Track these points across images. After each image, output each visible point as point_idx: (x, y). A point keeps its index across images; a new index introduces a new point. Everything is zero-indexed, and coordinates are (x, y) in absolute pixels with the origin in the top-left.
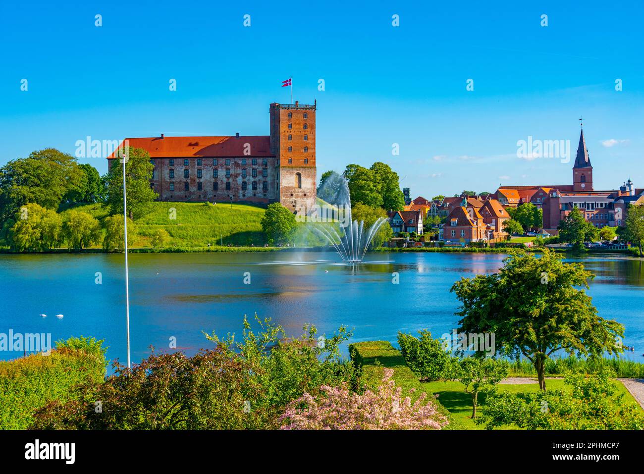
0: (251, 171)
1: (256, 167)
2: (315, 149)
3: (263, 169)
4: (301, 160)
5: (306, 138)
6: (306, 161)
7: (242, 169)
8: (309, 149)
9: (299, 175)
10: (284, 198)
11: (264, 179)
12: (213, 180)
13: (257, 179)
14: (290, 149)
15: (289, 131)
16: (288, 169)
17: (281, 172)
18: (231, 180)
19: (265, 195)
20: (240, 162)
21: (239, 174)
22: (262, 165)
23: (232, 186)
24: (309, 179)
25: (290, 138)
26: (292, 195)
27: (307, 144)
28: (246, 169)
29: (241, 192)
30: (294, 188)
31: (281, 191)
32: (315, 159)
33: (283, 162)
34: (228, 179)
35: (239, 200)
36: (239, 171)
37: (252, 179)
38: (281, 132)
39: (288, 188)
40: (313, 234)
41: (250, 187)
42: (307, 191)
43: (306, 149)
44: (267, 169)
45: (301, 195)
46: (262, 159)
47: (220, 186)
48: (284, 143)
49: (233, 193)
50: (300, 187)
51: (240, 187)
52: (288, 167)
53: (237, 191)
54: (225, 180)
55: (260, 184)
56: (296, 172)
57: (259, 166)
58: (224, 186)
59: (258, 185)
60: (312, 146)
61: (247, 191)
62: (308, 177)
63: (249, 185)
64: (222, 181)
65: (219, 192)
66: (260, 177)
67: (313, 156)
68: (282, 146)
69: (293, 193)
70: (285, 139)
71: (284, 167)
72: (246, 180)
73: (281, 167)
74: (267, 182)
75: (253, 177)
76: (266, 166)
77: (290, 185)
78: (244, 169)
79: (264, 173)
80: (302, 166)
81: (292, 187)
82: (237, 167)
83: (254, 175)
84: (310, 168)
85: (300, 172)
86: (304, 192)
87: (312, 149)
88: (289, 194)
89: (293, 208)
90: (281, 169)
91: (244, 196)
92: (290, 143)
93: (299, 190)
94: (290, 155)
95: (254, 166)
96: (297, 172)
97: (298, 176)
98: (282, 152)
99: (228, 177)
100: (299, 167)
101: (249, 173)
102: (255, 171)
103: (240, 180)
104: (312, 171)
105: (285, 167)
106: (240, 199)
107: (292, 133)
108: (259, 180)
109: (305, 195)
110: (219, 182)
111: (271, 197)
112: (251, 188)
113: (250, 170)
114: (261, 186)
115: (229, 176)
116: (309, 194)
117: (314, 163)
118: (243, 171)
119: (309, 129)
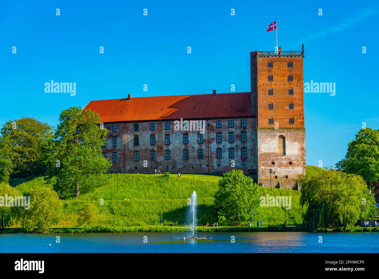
0: (227, 136)
1: (233, 130)
2: (302, 105)
3: (242, 132)
4: (285, 120)
5: (291, 92)
6: (292, 121)
7: (217, 133)
8: (296, 106)
9: (283, 138)
10: (264, 167)
11: (243, 145)
12: (183, 147)
13: (234, 145)
14: (271, 107)
15: (270, 84)
16: (268, 131)
17: (259, 135)
18: (203, 146)
19: (243, 164)
20: (214, 125)
21: (213, 139)
22: (241, 127)
23: (205, 154)
24: (296, 143)
25: (271, 92)
26: (273, 163)
27: (292, 99)
28: (221, 133)
29: (215, 160)
30: (276, 155)
31: (259, 159)
32: (303, 118)
33: (262, 121)
34: (200, 146)
35: (213, 171)
36: (213, 135)
37: (228, 145)
38: (259, 85)
39: (267, 155)
40: (283, 211)
41: (226, 154)
42: (293, 159)
43: (291, 106)
44: (246, 132)
45: (285, 163)
46: (240, 120)
47: (191, 154)
48: (263, 100)
49: (206, 163)
50: (284, 154)
51: (214, 156)
52: (269, 129)
53: (211, 160)
54: (197, 146)
55: (237, 151)
56: (278, 134)
57: (236, 129)
58: (196, 154)
59: (235, 152)
60: (299, 102)
61: (222, 159)
62: (295, 141)
63: (224, 152)
64: (193, 148)
65: (190, 161)
66: (238, 142)
67: (301, 115)
68: (260, 103)
69: (275, 161)
70: (264, 94)
71: (262, 128)
72: (221, 146)
73: (260, 129)
74: (246, 148)
75: (229, 142)
76: (245, 128)
77: (271, 151)
78: (219, 133)
79: (242, 137)
80: (287, 126)
81: (274, 153)
82: (211, 130)
83: (230, 141)
84: (297, 129)
85: (284, 134)
86: (289, 159)
87: (300, 106)
88: (269, 162)
89: (275, 180)
90: (258, 131)
91: (219, 165)
92: (270, 99)
93: (283, 157)
94: (271, 114)
95: (230, 129)
96: (280, 134)
97: (282, 140)
98: (260, 110)
99: (200, 143)
100: (283, 129)
101: (225, 138)
102: (232, 134)
103: (214, 146)
104: (300, 133)
105: (264, 128)
106: (214, 169)
107: (273, 86)
108: (237, 146)
109: (291, 163)
110: (190, 149)
111: (252, 167)
112: (227, 156)
113: (225, 134)
114: (239, 153)
115: (202, 142)
116: (296, 162)
117: (302, 123)
118: (218, 135)
119: (295, 81)
